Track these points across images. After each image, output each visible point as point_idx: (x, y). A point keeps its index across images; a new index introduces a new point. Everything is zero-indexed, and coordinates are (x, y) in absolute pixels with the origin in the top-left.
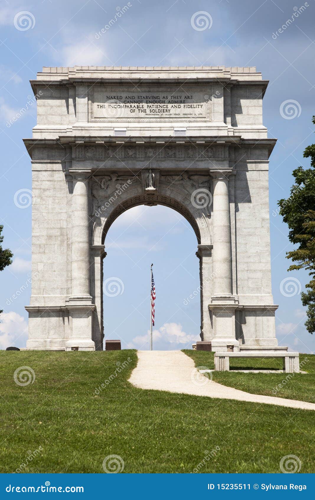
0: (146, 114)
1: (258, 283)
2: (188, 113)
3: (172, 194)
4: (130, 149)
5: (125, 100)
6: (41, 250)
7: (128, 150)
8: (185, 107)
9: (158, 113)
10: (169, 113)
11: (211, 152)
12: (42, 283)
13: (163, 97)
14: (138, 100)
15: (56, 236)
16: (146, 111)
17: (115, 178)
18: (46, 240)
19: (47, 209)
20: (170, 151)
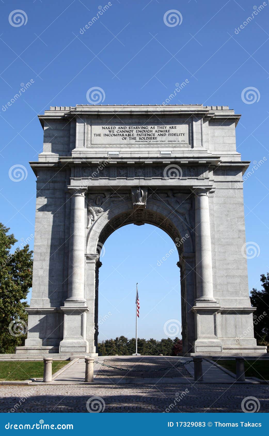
0: (136, 141)
1: (237, 287)
2: (173, 140)
3: (158, 210)
4: (122, 169)
5: (118, 130)
6: (42, 258)
7: (120, 170)
8: (170, 135)
9: (147, 140)
10: (156, 140)
11: (193, 172)
12: (42, 287)
13: (150, 127)
14: (129, 130)
15: (55, 246)
16: (136, 138)
17: (108, 196)
18: (47, 249)
19: (48, 222)
20: (157, 171)
